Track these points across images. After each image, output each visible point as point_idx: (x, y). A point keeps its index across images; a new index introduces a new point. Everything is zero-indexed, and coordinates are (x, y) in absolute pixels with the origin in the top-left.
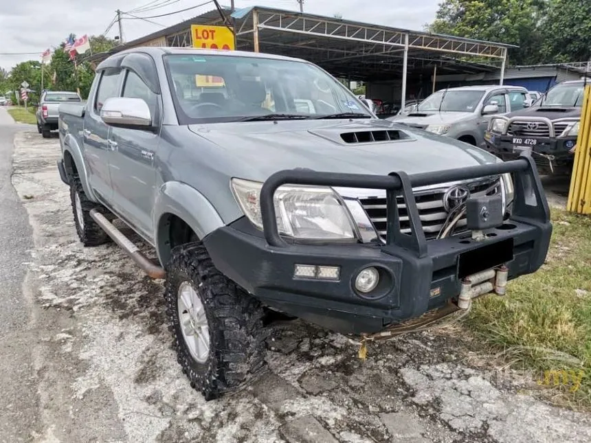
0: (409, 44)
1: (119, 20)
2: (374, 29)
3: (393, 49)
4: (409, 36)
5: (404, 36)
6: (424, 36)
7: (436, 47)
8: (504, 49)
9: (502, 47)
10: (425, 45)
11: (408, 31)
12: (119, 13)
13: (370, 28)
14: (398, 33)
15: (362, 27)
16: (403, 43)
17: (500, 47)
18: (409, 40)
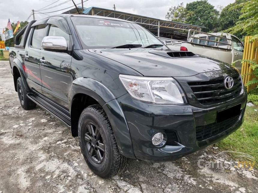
0: (160, 25)
1: (33, 14)
2: (145, 18)
3: (153, 27)
4: (160, 22)
5: (158, 22)
6: (166, 22)
7: (171, 27)
8: (200, 29)
9: (199, 28)
10: (167, 26)
11: (159, 20)
12: (33, 11)
13: (143, 18)
14: (155, 20)
15: (140, 18)
16: (157, 25)
17: (198, 27)
18: (160, 24)
